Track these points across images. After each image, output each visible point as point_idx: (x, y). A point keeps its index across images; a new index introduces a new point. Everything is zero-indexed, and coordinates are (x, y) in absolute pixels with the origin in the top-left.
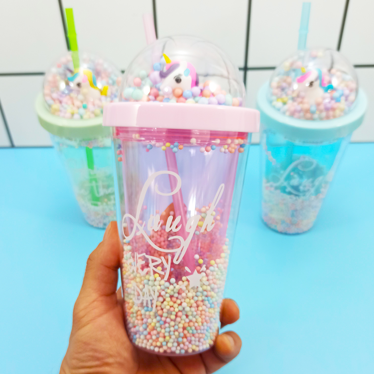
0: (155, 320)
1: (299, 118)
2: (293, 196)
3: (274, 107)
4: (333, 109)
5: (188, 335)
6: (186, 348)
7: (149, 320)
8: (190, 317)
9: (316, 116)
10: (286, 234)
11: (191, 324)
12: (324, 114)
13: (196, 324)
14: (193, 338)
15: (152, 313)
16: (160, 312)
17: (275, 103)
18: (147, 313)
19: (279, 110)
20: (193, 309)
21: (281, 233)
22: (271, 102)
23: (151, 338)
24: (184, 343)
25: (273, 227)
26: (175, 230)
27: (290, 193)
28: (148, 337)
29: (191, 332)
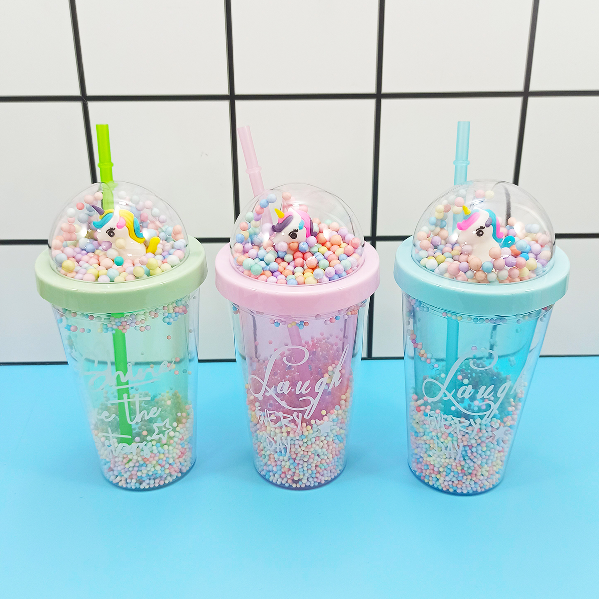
0: (288, 463)
4: (519, 266)
5: (321, 471)
6: (319, 481)
7: (283, 463)
8: (322, 457)
9: (492, 276)
11: (323, 461)
12: (504, 273)
13: (328, 461)
14: (326, 472)
15: (286, 458)
16: (294, 456)
18: (281, 458)
20: (324, 450)
23: (286, 477)
24: (317, 478)
26: (304, 393)
28: (283, 475)
29: (323, 468)
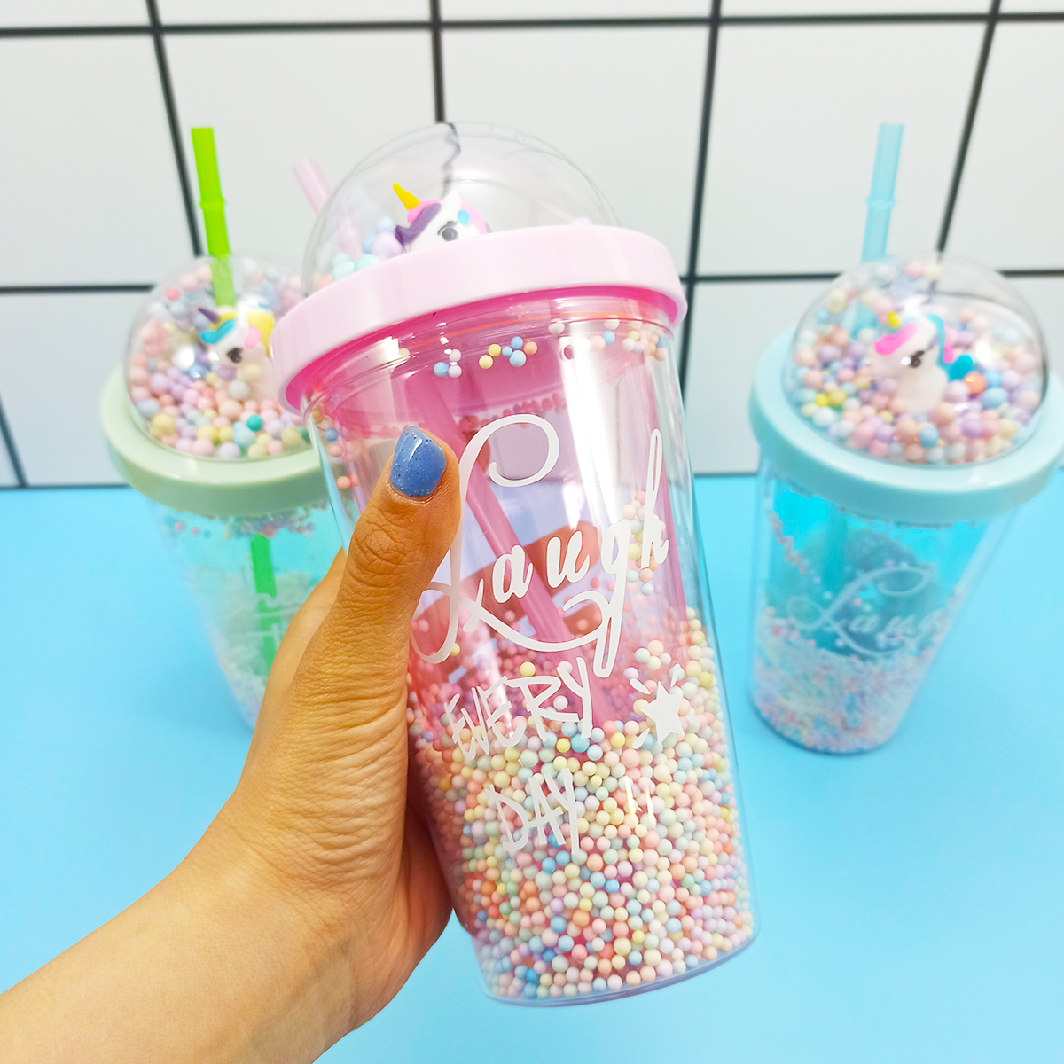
1: (887, 458)
2: (854, 659)
3: (809, 420)
4: (986, 436)
9: (938, 453)
10: (827, 753)
12: (960, 449)
17: (809, 409)
19: (823, 430)
21: (813, 750)
22: (798, 405)
25: (788, 733)
27: (846, 651)
